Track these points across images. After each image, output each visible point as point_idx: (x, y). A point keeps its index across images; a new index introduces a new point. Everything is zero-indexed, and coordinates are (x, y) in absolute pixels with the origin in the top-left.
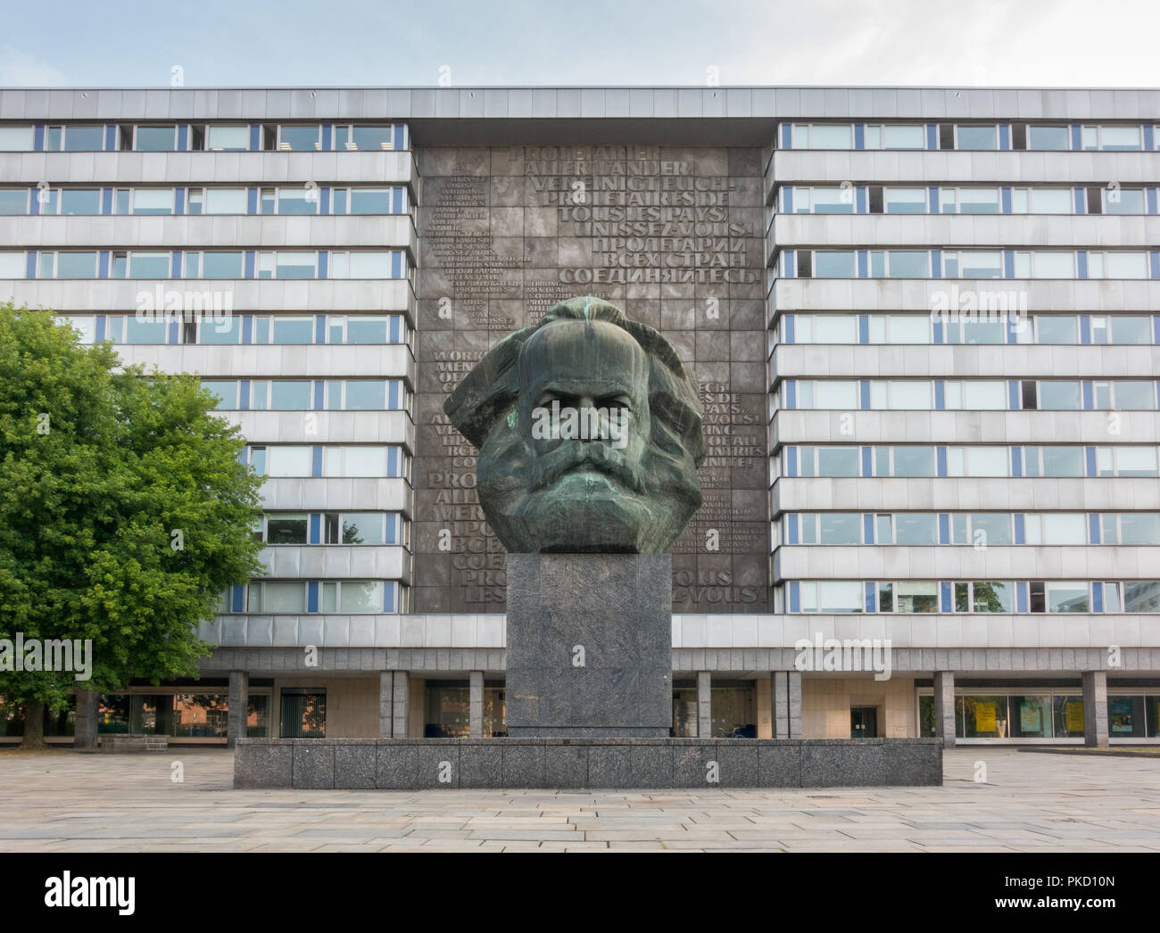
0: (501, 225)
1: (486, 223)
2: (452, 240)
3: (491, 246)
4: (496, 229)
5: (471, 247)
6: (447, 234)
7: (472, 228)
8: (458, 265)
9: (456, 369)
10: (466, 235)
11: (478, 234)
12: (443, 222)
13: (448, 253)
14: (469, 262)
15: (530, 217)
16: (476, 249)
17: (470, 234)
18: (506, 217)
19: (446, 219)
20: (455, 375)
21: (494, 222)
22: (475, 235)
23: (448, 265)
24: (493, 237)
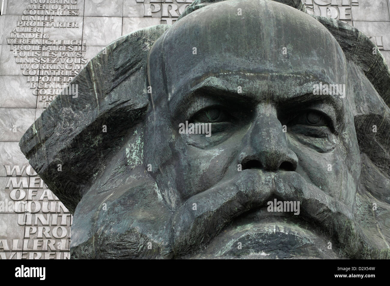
0: (95, 34)
1: (79, 32)
2: (38, 48)
3: (83, 55)
4: (90, 38)
5: (59, 55)
6: (32, 42)
7: (62, 37)
8: (42, 73)
9: (32, 185)
10: (54, 43)
11: (68, 42)
12: (29, 30)
13: (32, 60)
14: (57, 71)
15: (129, 26)
16: (65, 57)
17: (59, 42)
18: (102, 26)
19: (33, 27)
20: (30, 191)
21: (87, 31)
22: (65, 43)
23: (30, 73)
24: (85, 46)
